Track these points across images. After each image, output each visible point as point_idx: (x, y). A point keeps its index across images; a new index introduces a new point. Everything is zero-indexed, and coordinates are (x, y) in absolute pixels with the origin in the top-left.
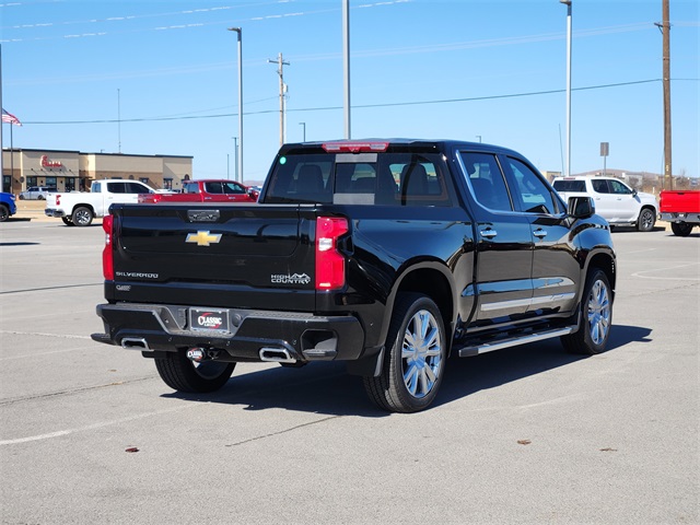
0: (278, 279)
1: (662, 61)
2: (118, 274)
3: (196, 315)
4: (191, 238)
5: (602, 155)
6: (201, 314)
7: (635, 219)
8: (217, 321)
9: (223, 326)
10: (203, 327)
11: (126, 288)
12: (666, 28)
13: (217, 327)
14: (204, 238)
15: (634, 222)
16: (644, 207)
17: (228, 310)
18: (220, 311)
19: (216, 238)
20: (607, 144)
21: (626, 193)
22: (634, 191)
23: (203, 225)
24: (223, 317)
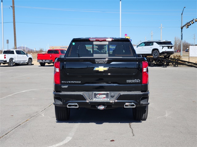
0: (129, 81)
1: (13, 17)
2: (63, 82)
3: (96, 95)
4: (96, 69)
5: (7, 43)
7: (27, 62)
8: (104, 96)
9: (107, 97)
11: (66, 87)
12: (13, 7)
13: (104, 98)
14: (101, 69)
15: (27, 63)
16: (29, 58)
17: (108, 92)
18: (106, 93)
19: (106, 69)
20: (8, 40)
21: (24, 54)
22: (27, 54)
23: (101, 64)
24: (107, 95)
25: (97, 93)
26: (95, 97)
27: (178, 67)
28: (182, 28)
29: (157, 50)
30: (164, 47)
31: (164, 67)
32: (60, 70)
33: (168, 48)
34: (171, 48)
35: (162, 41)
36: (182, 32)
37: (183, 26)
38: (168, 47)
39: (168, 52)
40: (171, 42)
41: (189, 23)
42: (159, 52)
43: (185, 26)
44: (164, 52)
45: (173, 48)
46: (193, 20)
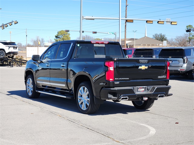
0: (159, 77)
2: (116, 79)
4: (140, 68)
6: (140, 88)
8: (143, 89)
9: (145, 91)
10: (139, 91)
11: (118, 83)
13: (143, 91)
14: (143, 67)
18: (145, 87)
19: (147, 67)
23: (143, 64)
24: (145, 88)
25: (139, 87)
26: (138, 91)
27: (22, 67)
29: (3, 50)
30: (10, 48)
31: (11, 67)
32: (114, 68)
33: (14, 49)
34: (16, 49)
35: (7, 42)
38: (14, 47)
39: (14, 52)
40: (15, 43)
42: (5, 52)
43: (1, 27)
44: (11, 52)
45: (17, 48)
46: (12, 22)
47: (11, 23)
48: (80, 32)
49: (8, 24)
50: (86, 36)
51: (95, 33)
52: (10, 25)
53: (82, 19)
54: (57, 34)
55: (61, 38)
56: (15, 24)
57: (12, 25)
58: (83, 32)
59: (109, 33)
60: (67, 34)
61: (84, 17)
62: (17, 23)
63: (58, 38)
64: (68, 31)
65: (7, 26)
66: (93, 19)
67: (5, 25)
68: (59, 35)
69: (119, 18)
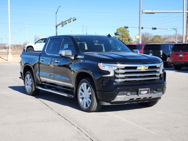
28: (56, 27)
36: (56, 30)
37: (57, 24)
41: (65, 22)
43: (61, 25)
46: (71, 19)
47: (69, 20)
48: (139, 29)
49: (67, 21)
50: (146, 33)
51: (155, 29)
52: (69, 23)
53: (141, 13)
54: (117, 31)
55: (120, 35)
56: (73, 21)
57: (70, 22)
58: (142, 28)
59: (169, 29)
60: (126, 31)
61: (144, 11)
62: (75, 20)
63: (117, 35)
64: (127, 27)
65: (66, 23)
66: (154, 13)
67: (64, 22)
68: (118, 32)
69: (183, 11)
